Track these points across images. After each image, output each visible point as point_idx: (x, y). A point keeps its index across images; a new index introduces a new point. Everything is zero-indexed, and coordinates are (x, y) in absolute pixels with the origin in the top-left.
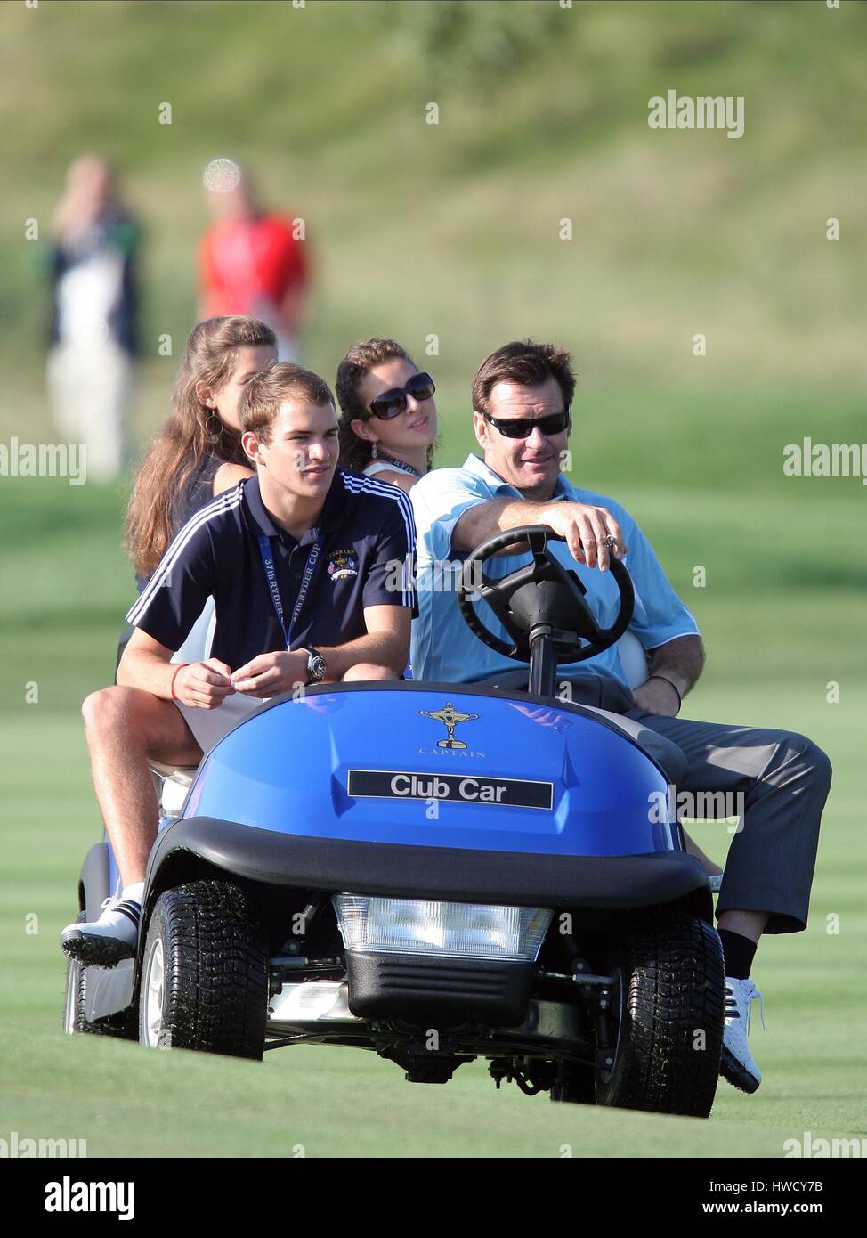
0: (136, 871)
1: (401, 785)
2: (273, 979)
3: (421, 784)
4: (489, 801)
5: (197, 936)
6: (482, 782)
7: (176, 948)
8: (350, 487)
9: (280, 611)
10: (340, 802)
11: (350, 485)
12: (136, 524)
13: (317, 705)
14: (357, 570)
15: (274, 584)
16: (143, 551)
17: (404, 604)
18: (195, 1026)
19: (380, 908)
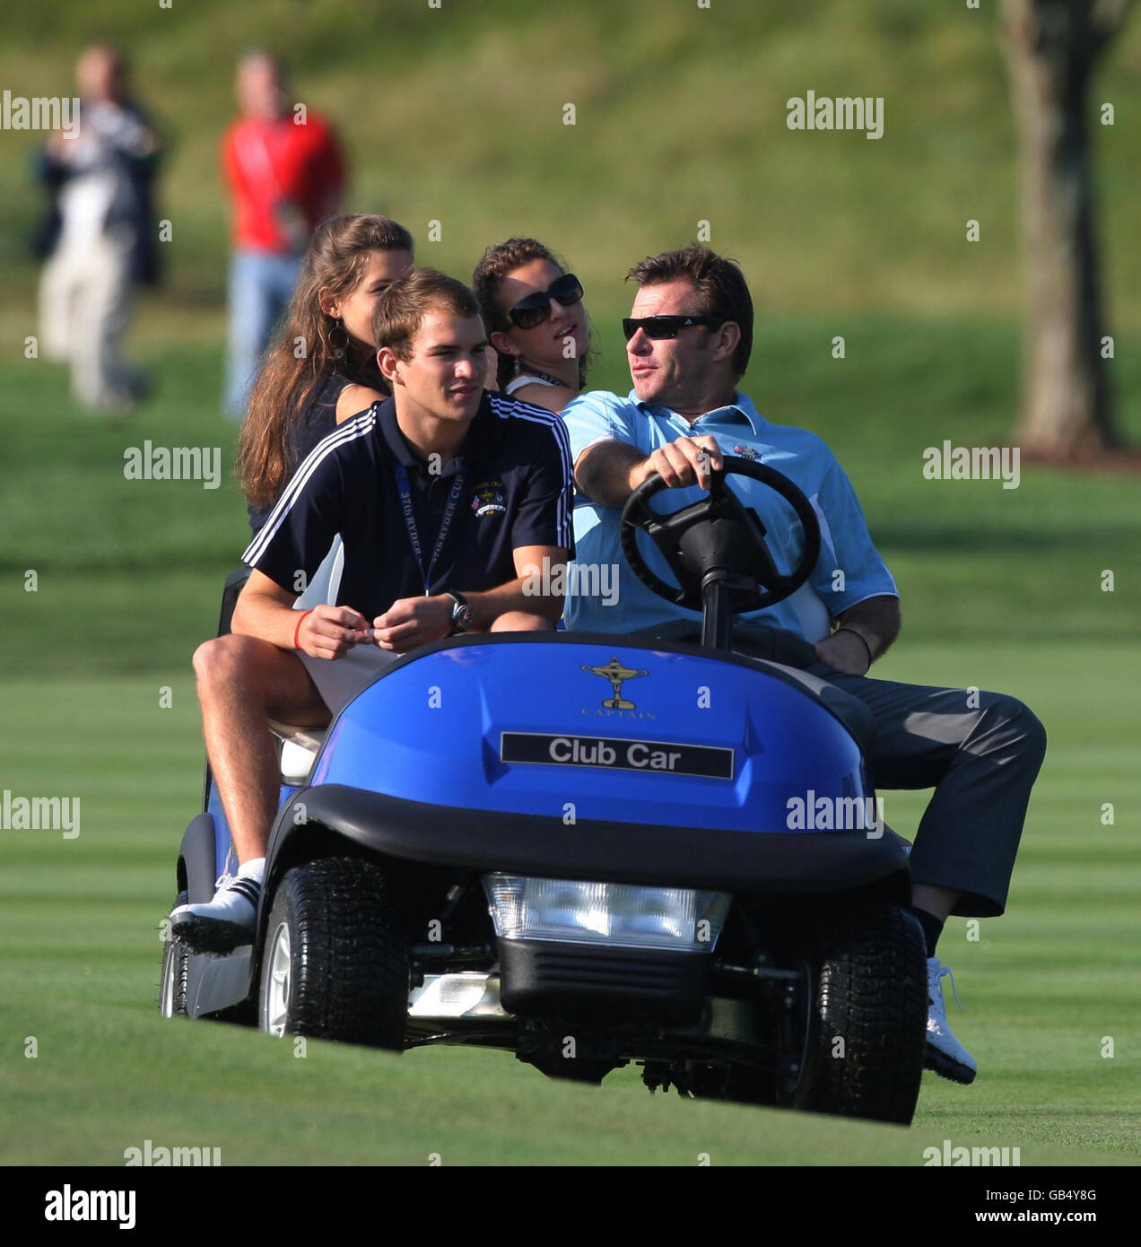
0: (254, 846)
1: (562, 750)
2: (415, 970)
3: (583, 749)
4: (661, 769)
5: (329, 920)
6: (653, 748)
7: (305, 934)
8: (497, 412)
9: (418, 551)
10: (492, 769)
11: (497, 408)
12: (249, 449)
13: (463, 658)
14: (505, 505)
15: (411, 520)
16: (256, 480)
17: (560, 544)
18: (326, 1022)
19: (538, 890)
